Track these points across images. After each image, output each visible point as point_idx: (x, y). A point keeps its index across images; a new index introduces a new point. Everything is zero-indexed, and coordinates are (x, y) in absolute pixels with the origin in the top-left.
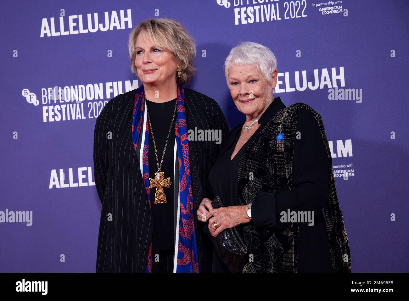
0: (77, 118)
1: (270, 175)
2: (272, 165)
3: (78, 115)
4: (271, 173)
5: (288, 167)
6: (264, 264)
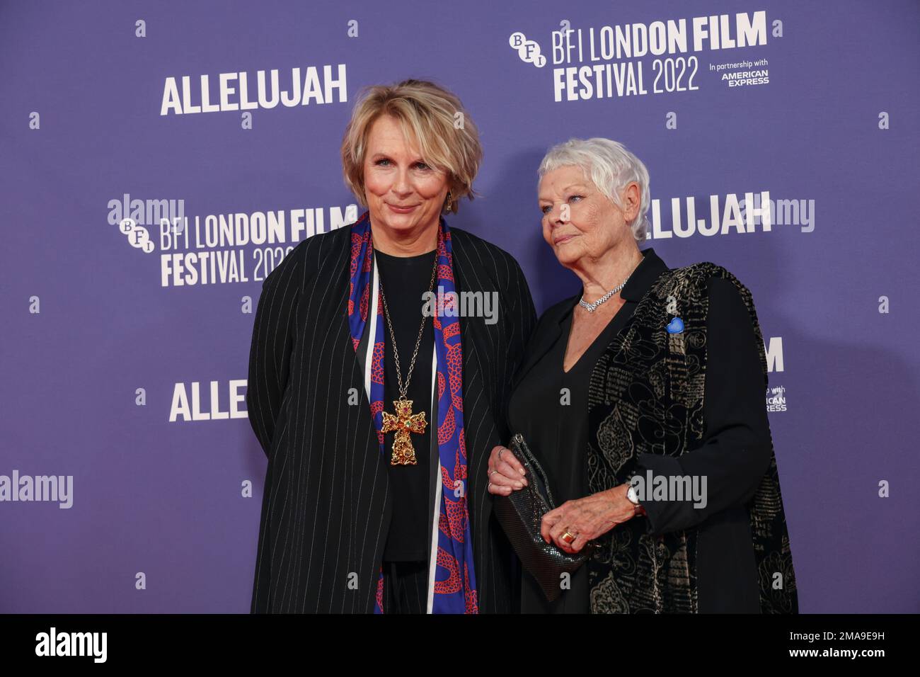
0: (230, 281)
1: (656, 398)
2: (660, 379)
3: (233, 273)
4: (659, 395)
5: (696, 384)
6: (637, 580)
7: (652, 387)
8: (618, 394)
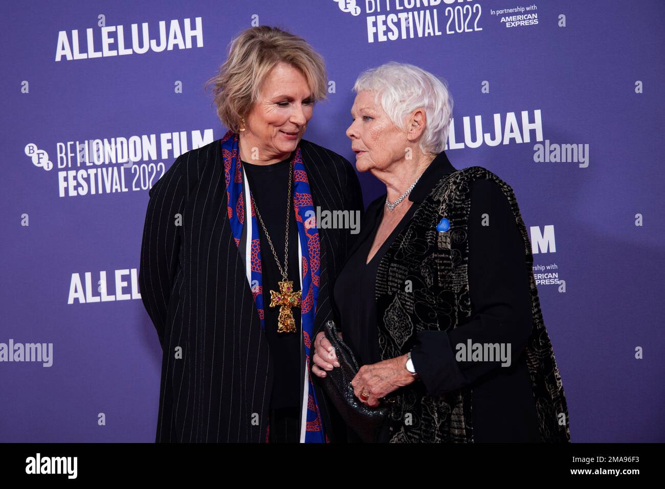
1: (427, 287)
2: (429, 271)
4: (429, 285)
5: (459, 273)
6: (422, 432)
7: (423, 278)
8: (397, 285)
